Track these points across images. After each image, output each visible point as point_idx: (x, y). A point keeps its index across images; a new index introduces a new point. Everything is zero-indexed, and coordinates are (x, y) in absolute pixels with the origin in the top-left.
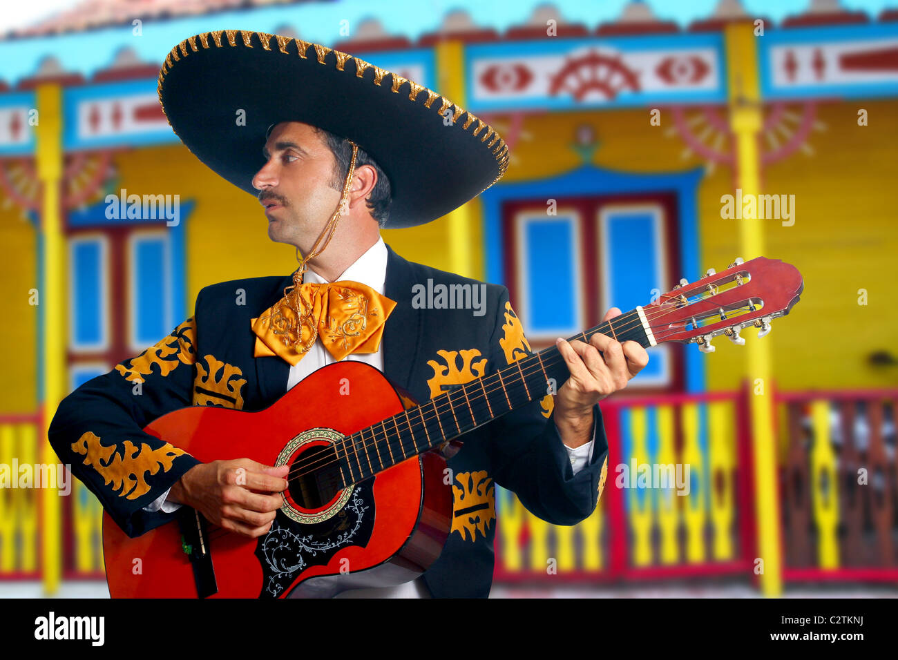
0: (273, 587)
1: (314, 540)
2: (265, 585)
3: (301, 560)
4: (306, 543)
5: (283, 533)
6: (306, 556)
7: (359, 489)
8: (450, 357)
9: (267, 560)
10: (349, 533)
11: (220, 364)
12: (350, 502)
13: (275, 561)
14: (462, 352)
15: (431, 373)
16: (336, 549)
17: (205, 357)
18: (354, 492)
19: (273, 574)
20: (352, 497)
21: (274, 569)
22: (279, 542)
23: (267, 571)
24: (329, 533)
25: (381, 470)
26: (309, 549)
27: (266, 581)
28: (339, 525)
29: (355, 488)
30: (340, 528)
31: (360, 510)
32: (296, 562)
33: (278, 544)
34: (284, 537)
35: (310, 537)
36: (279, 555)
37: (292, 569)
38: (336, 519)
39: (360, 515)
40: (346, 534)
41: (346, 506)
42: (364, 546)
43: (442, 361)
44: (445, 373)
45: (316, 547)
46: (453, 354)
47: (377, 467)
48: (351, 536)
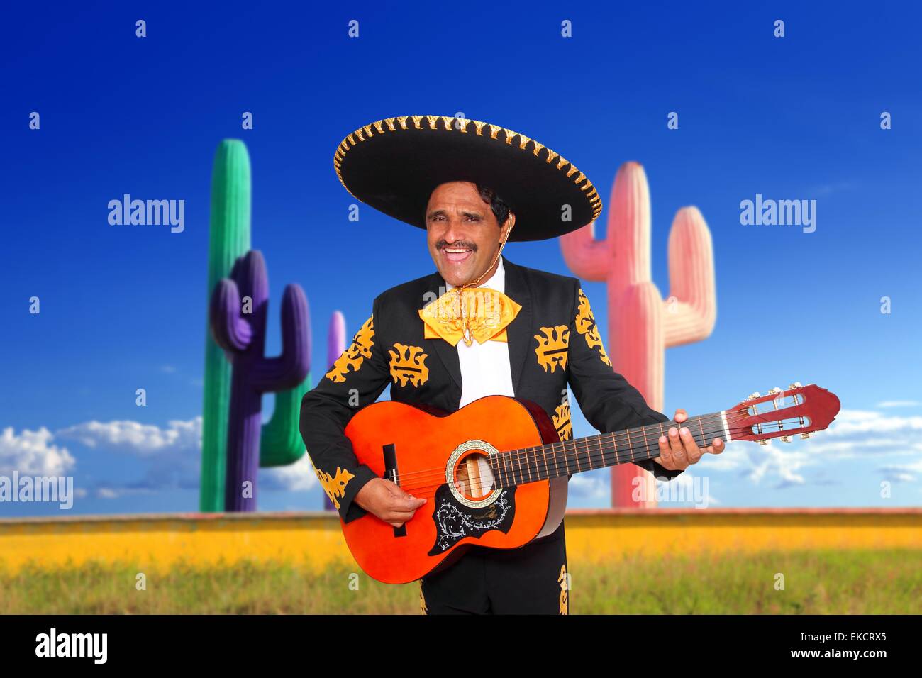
0: (443, 543)
1: (472, 519)
2: (438, 541)
3: (462, 530)
4: (466, 519)
5: (451, 508)
6: (466, 529)
7: (506, 492)
8: (548, 331)
9: (440, 523)
10: (496, 521)
11: (406, 347)
12: (498, 499)
13: (445, 526)
14: (557, 328)
15: (537, 344)
16: (486, 530)
17: (395, 346)
18: (501, 493)
19: (444, 534)
20: (500, 497)
21: (444, 531)
22: (449, 514)
23: (440, 532)
24: (483, 517)
25: (521, 484)
26: (468, 525)
27: (438, 539)
28: (489, 514)
29: (503, 491)
30: (490, 516)
31: (505, 508)
32: (459, 531)
33: (447, 515)
34: (452, 511)
35: (470, 516)
36: (449, 523)
37: (456, 535)
38: (487, 509)
39: (505, 511)
40: (494, 521)
41: (495, 501)
42: (506, 533)
43: (544, 335)
44: (546, 343)
45: (473, 524)
46: (551, 329)
47: (519, 482)
48: (497, 523)
